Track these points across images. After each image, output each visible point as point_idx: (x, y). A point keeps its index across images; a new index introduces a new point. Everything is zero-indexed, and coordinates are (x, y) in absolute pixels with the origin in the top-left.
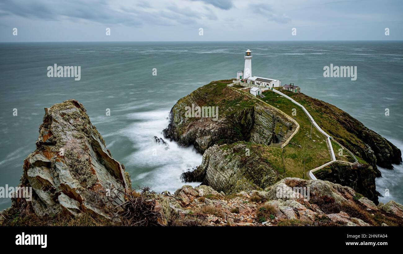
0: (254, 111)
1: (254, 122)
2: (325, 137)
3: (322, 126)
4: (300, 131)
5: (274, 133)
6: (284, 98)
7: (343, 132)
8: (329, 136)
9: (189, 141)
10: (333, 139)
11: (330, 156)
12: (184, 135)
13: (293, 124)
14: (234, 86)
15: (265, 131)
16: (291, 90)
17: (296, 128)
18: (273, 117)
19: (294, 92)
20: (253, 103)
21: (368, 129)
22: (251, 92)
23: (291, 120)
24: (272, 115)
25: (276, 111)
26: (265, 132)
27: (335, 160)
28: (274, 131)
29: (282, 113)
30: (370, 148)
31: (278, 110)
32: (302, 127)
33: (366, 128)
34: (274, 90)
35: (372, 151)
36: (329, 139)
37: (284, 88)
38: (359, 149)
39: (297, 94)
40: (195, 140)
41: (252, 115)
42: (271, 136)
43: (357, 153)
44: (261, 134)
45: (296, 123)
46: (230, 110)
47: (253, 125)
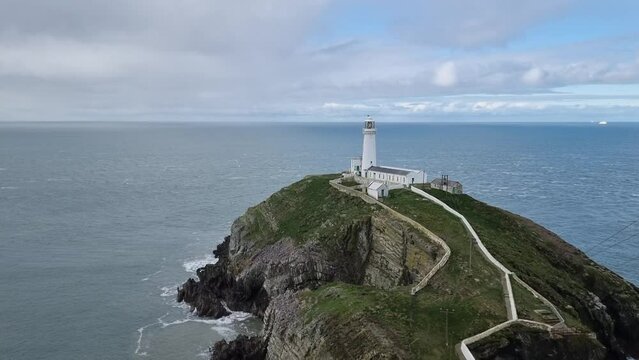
0: (371, 225)
1: (371, 248)
2: (499, 274)
3: (498, 253)
4: (451, 260)
5: (406, 267)
6: (430, 201)
7: (540, 266)
8: (507, 272)
9: (251, 287)
10: (516, 278)
11: (505, 310)
12: (242, 275)
13: (440, 247)
14: (343, 184)
15: (391, 264)
16: (444, 188)
17: (443, 255)
18: (403, 236)
19: (450, 191)
20: (370, 211)
21: (596, 264)
22: (369, 192)
23: (436, 240)
24: (401, 232)
25: (409, 225)
26: (389, 266)
27: (514, 317)
28: (406, 264)
29: (420, 227)
30: (597, 298)
31: (413, 223)
32: (454, 253)
33: (591, 261)
34: (414, 189)
35: (601, 305)
36: (507, 277)
37: (433, 186)
38: (574, 300)
39: (454, 196)
40: (262, 283)
41: (368, 235)
42: (401, 273)
43: (569, 307)
44: (384, 270)
45: (445, 247)
46: (327, 225)
47: (370, 254)
